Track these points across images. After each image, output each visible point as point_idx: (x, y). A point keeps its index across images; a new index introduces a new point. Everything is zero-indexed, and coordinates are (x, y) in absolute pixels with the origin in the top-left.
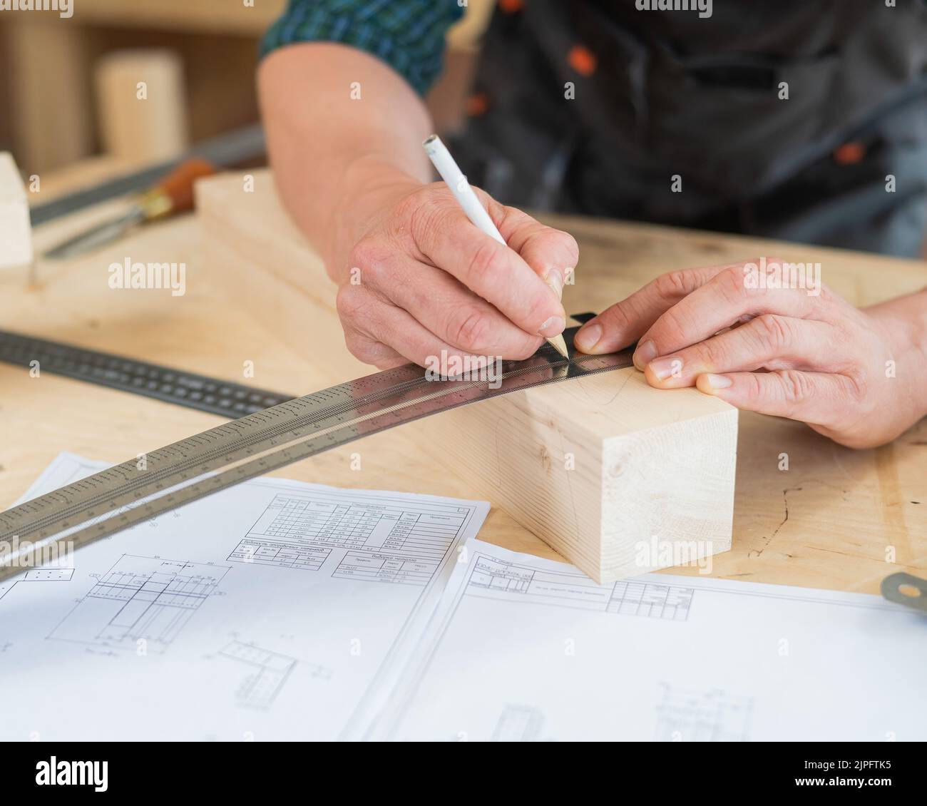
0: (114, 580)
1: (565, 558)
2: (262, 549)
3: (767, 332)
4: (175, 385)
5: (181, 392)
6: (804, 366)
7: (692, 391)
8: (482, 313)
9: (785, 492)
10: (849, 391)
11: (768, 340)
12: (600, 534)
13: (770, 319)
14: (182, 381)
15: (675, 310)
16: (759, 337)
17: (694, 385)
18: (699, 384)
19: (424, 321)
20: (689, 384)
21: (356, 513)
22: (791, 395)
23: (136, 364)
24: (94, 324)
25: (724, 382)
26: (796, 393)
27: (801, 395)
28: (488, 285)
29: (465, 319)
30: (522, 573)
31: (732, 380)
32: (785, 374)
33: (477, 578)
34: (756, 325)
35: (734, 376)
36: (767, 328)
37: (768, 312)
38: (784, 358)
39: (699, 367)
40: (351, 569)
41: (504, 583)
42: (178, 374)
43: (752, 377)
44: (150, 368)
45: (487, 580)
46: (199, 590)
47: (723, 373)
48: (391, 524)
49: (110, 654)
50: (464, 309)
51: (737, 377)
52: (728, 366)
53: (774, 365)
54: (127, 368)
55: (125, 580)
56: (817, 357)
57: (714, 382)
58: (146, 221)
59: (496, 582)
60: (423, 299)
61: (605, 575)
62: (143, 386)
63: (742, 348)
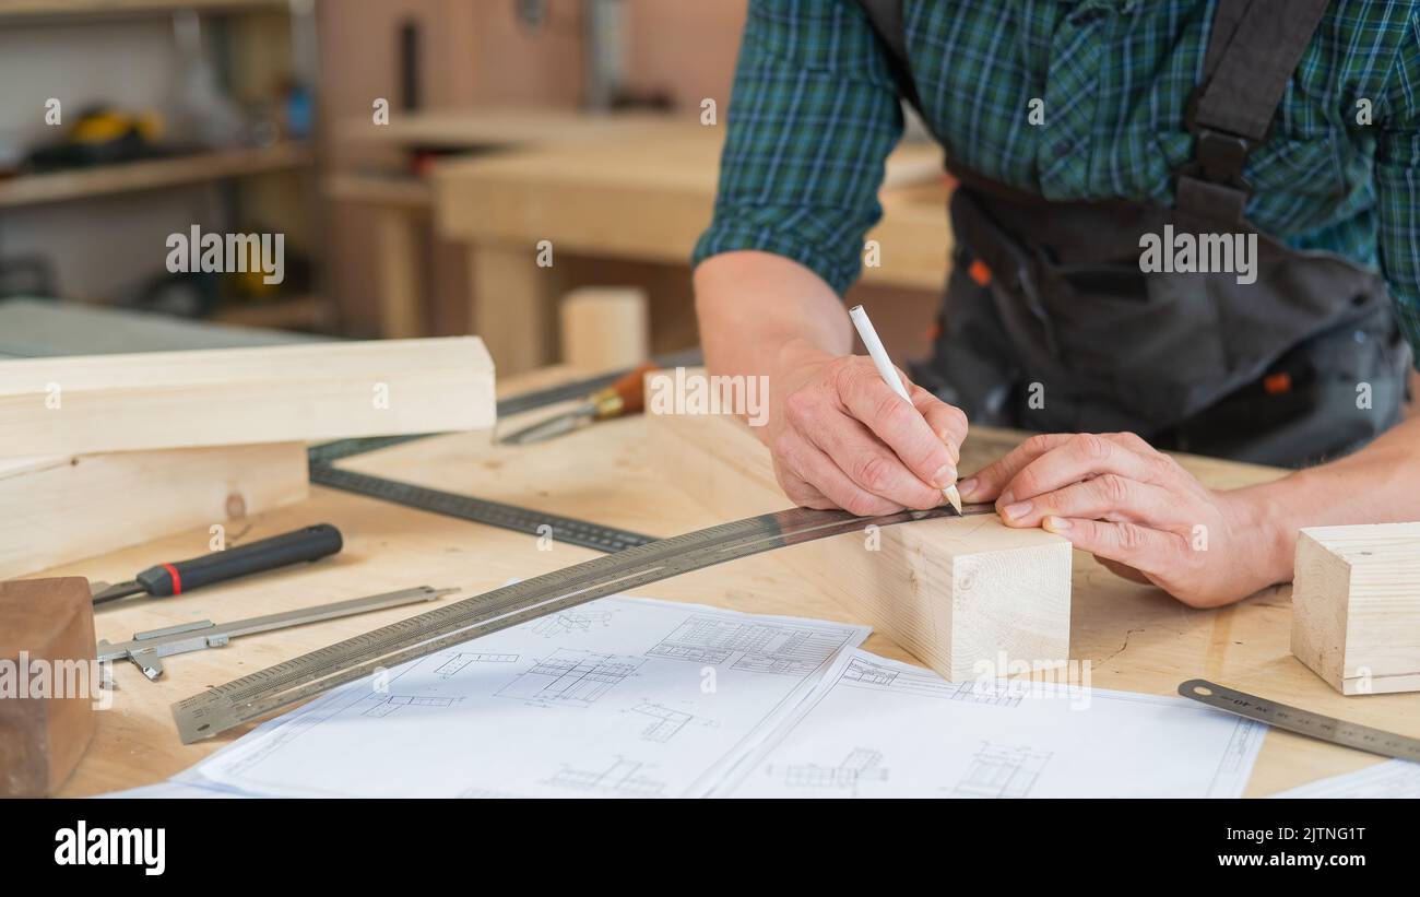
0: (552, 663)
1: (926, 665)
2: (675, 650)
3: (1106, 487)
4: (613, 539)
5: (619, 545)
6: (1141, 522)
7: (1040, 530)
8: (884, 458)
9: (1129, 632)
10: (1179, 548)
11: (1106, 494)
12: (951, 638)
13: (1109, 478)
14: (620, 537)
15: (1032, 465)
16: (1099, 491)
17: (1040, 526)
18: (1044, 524)
19: (837, 460)
20: (1036, 524)
21: (757, 630)
22: (1124, 542)
23: (580, 523)
24: (544, 494)
25: (1065, 524)
26: (1128, 540)
27: (1133, 544)
28: (889, 429)
29: (868, 461)
30: (888, 672)
31: (1073, 523)
32: (1120, 525)
33: (848, 673)
34: (1099, 481)
35: (1075, 520)
36: (1107, 484)
37: (1110, 472)
38: (1121, 512)
39: (1044, 511)
40: (746, 665)
41: (872, 678)
42: (616, 532)
43: (1090, 524)
44: (591, 526)
45: (858, 675)
46: (619, 672)
47: (1067, 518)
48: (784, 639)
49: (545, 706)
50: (869, 451)
51: (1079, 522)
52: (1070, 512)
53: (1112, 517)
54: (572, 526)
55: (560, 664)
56: (1152, 515)
57: (1056, 523)
58: (598, 417)
59: (865, 677)
60: (838, 442)
61: (955, 675)
62: (585, 539)
63: (1085, 499)
